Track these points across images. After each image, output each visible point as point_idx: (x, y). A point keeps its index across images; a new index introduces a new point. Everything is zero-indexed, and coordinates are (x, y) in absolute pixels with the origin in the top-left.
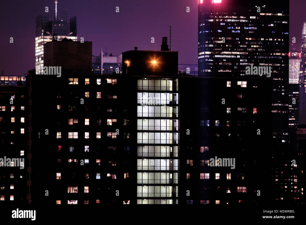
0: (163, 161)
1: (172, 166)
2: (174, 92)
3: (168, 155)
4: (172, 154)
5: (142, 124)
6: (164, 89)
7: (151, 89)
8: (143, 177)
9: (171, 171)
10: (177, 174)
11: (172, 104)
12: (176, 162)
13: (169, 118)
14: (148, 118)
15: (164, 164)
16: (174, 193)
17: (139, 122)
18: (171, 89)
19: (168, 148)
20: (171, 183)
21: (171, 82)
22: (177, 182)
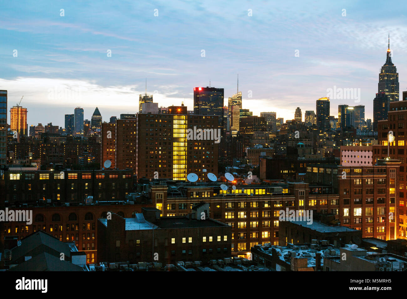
0: (182, 143)
1: (185, 145)
2: (186, 120)
3: (184, 141)
4: (185, 141)
5: (175, 131)
6: (183, 119)
7: (178, 119)
8: (175, 149)
9: (185, 146)
10: (186, 148)
11: (185, 124)
12: (186, 143)
13: (184, 129)
14: (177, 129)
15: (182, 144)
16: (185, 154)
17: (174, 130)
18: (185, 119)
19: (184, 139)
20: (185, 151)
21: (185, 116)
22: (186, 150)
